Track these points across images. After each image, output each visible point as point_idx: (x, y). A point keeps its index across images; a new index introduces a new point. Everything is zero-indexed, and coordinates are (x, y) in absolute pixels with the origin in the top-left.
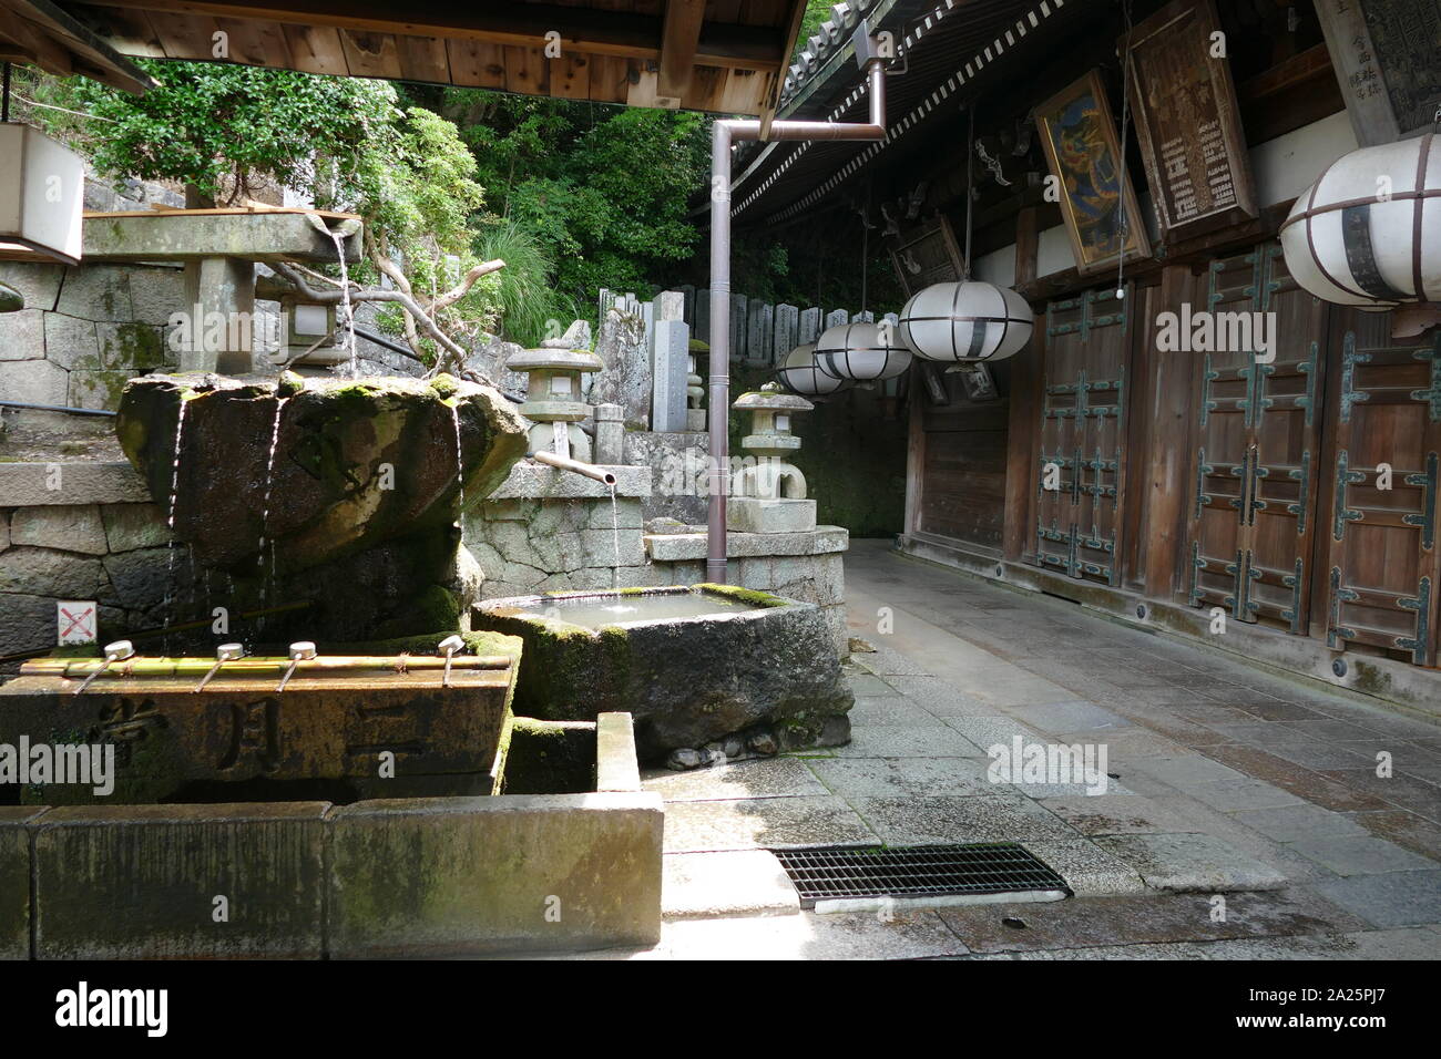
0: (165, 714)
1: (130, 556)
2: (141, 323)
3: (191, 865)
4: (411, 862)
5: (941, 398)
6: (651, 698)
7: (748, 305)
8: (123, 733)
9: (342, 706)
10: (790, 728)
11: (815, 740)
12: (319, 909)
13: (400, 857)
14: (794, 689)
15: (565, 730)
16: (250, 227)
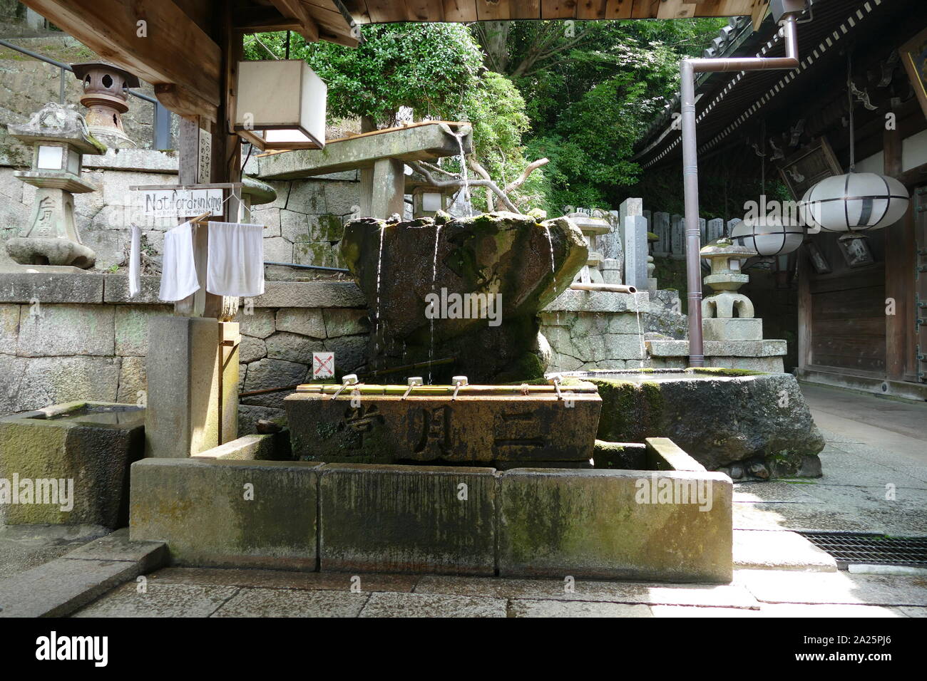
0: (383, 414)
1: (338, 340)
2: (331, 214)
3: (412, 502)
4: (552, 509)
5: (825, 268)
6: (678, 433)
7: (670, 220)
8: (358, 426)
9: (492, 411)
10: (778, 461)
11: (796, 471)
12: (493, 538)
13: (545, 505)
14: (780, 433)
15: (624, 448)
16: (405, 137)
